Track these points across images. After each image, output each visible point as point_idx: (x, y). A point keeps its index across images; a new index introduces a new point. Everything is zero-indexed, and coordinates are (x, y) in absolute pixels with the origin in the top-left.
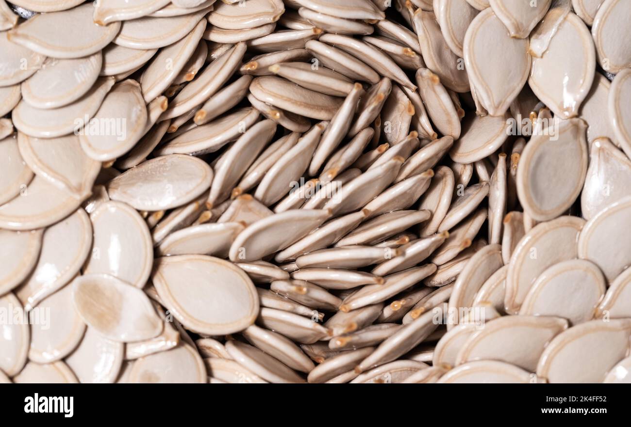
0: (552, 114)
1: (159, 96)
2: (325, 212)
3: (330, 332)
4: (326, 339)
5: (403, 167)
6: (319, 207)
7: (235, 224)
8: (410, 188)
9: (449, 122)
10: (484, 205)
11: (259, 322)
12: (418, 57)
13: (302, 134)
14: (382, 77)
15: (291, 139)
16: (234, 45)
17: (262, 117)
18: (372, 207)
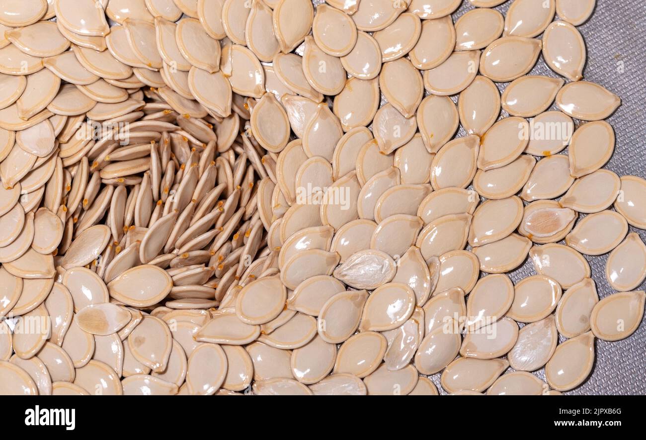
0: (254, 99)
1: (59, 207)
2: (174, 212)
3: (212, 268)
4: (213, 274)
5: (198, 169)
6: (170, 211)
7: (135, 243)
8: (208, 176)
9: (207, 133)
10: (249, 162)
11: (174, 284)
12: (172, 112)
13: (140, 184)
14: (161, 133)
15: (136, 188)
16: (79, 162)
17: (115, 187)
18: (195, 197)
